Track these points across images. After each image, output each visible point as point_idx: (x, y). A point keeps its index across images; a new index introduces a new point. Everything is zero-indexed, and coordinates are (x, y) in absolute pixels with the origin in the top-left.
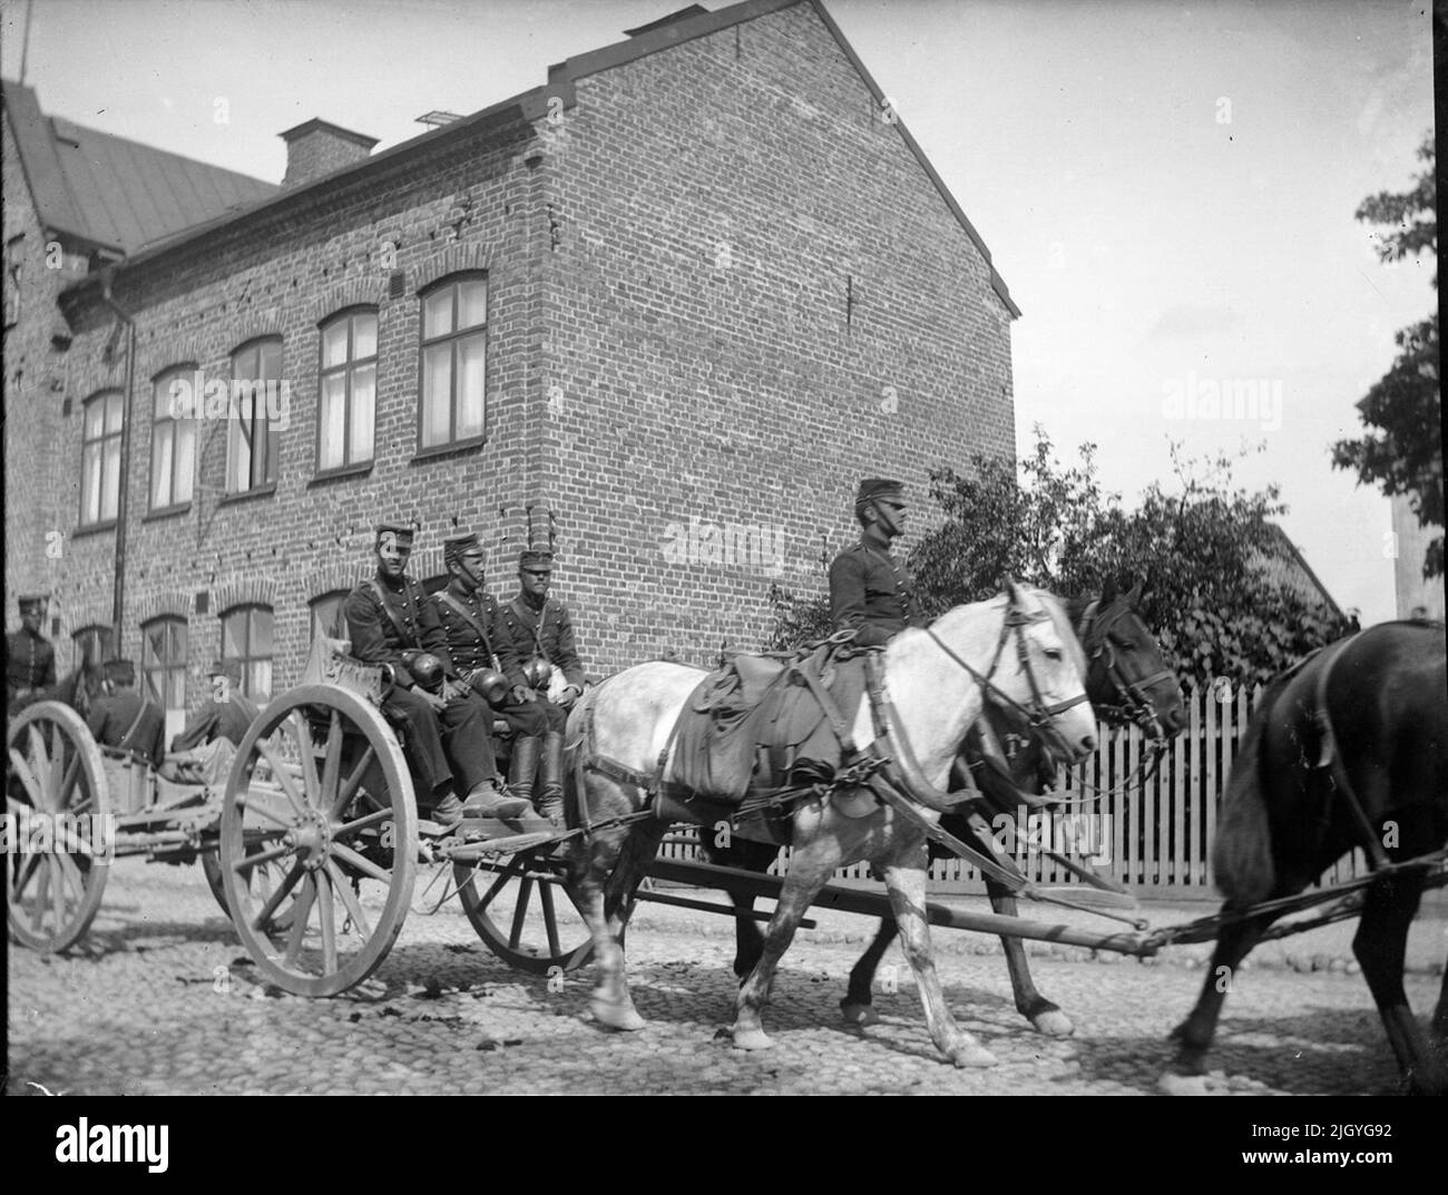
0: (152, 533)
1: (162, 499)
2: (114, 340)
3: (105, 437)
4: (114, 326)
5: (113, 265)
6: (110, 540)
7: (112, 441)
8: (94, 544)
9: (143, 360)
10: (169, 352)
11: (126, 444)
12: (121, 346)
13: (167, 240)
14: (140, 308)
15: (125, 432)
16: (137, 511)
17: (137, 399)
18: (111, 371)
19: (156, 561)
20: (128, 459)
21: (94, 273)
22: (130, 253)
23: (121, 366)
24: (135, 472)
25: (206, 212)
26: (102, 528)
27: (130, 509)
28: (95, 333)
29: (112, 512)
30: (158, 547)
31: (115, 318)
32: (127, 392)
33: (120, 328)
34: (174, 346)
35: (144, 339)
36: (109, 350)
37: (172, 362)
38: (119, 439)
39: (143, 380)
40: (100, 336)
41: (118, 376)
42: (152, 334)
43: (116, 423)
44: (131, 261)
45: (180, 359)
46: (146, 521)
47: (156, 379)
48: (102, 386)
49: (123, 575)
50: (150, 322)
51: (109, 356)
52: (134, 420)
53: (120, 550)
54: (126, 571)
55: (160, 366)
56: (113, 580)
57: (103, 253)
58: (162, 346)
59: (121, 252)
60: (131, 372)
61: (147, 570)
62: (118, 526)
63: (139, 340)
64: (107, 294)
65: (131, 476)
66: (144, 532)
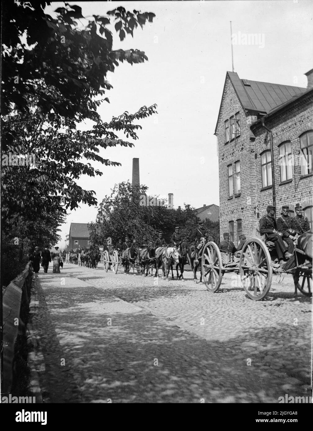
0: (282, 188)
1: (284, 179)
2: (267, 137)
3: (267, 163)
4: (266, 133)
5: (264, 117)
6: (271, 191)
7: (269, 164)
8: (267, 192)
9: (275, 141)
10: (282, 138)
11: (273, 164)
12: (269, 139)
13: (277, 108)
14: (273, 128)
15: (272, 162)
16: (278, 182)
17: (274, 152)
18: (267, 145)
19: (284, 196)
20: (274, 169)
21: (259, 119)
22: (268, 113)
23: (269, 144)
24: (276, 172)
25: (286, 99)
26: (269, 188)
27: (275, 182)
28: (261, 136)
29: (271, 184)
30: (284, 192)
31: (266, 131)
32: (272, 150)
33: (268, 133)
34: (283, 137)
35: (275, 136)
36: (265, 140)
37: (283, 141)
38: (271, 163)
39: (275, 147)
40: (263, 136)
41: (269, 147)
42: (277, 134)
43: (269, 159)
44: (268, 115)
45: (285, 140)
46: (280, 185)
47: (279, 146)
48: (265, 150)
49: (275, 200)
50: (276, 131)
51: (266, 142)
52: (274, 158)
53: (274, 194)
54: (276, 199)
55: (280, 143)
56: (273, 202)
57: (261, 114)
58: (280, 137)
59: (266, 113)
60: (272, 145)
61: (282, 199)
62: (273, 187)
63: (273, 136)
64: (263, 125)
65: (275, 173)
66: (280, 188)
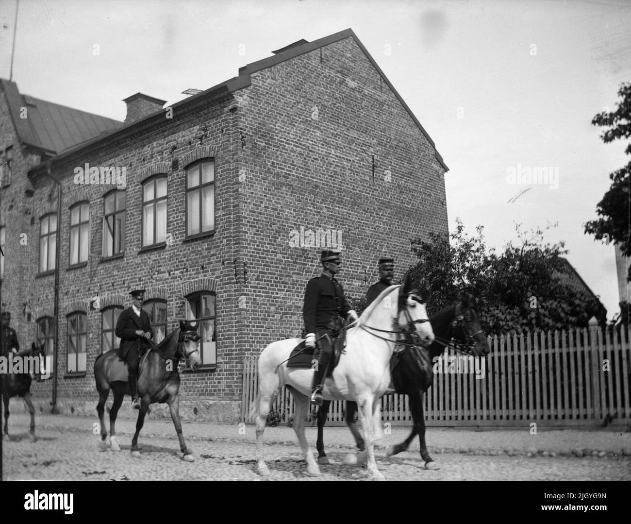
0: (71, 275)
1: (74, 260)
2: (52, 191)
3: (49, 234)
4: (52, 185)
5: (51, 159)
6: (52, 279)
7: (52, 236)
8: (45, 281)
9: (65, 200)
10: (76, 196)
11: (58, 237)
12: (56, 194)
13: (75, 147)
14: (64, 177)
15: (58, 232)
16: (63, 267)
17: (63, 217)
18: (51, 205)
19: (72, 288)
20: (59, 243)
21: (43, 162)
22: (59, 154)
23: (56, 203)
24: (62, 249)
25: (91, 135)
26: (49, 273)
27: (61, 265)
28: (44, 189)
29: (53, 266)
30: (73, 281)
31: (53, 182)
32: (59, 214)
33: (55, 186)
34: (78, 193)
35: (66, 190)
36: (50, 196)
37: (78, 200)
38: (55, 235)
39: (65, 209)
40: (46, 190)
41: (54, 207)
42: (69, 189)
43: (54, 228)
44: (59, 156)
45: (81, 199)
46: (67, 270)
47: (71, 208)
48: (47, 211)
49: (58, 294)
50: (68, 183)
51: (50, 198)
52: (62, 226)
53: (57, 283)
54: (60, 292)
55: (73, 202)
56: (54, 296)
57: (47, 154)
58: (73, 194)
59: (55, 153)
60: (60, 204)
61: (68, 292)
62: (56, 272)
63: (64, 191)
64: (49, 171)
65: (61, 251)
66: (67, 275)
